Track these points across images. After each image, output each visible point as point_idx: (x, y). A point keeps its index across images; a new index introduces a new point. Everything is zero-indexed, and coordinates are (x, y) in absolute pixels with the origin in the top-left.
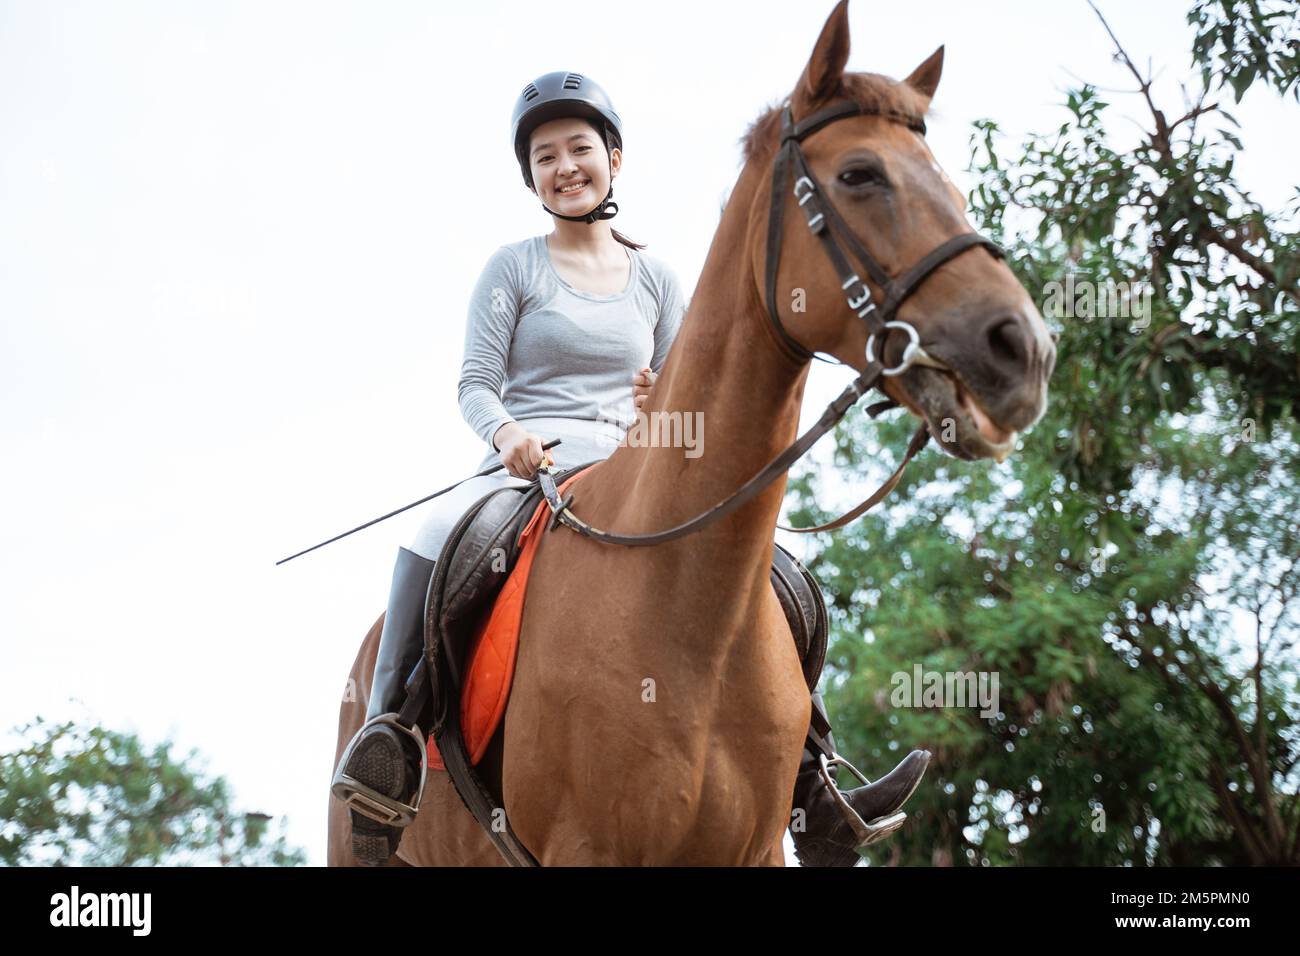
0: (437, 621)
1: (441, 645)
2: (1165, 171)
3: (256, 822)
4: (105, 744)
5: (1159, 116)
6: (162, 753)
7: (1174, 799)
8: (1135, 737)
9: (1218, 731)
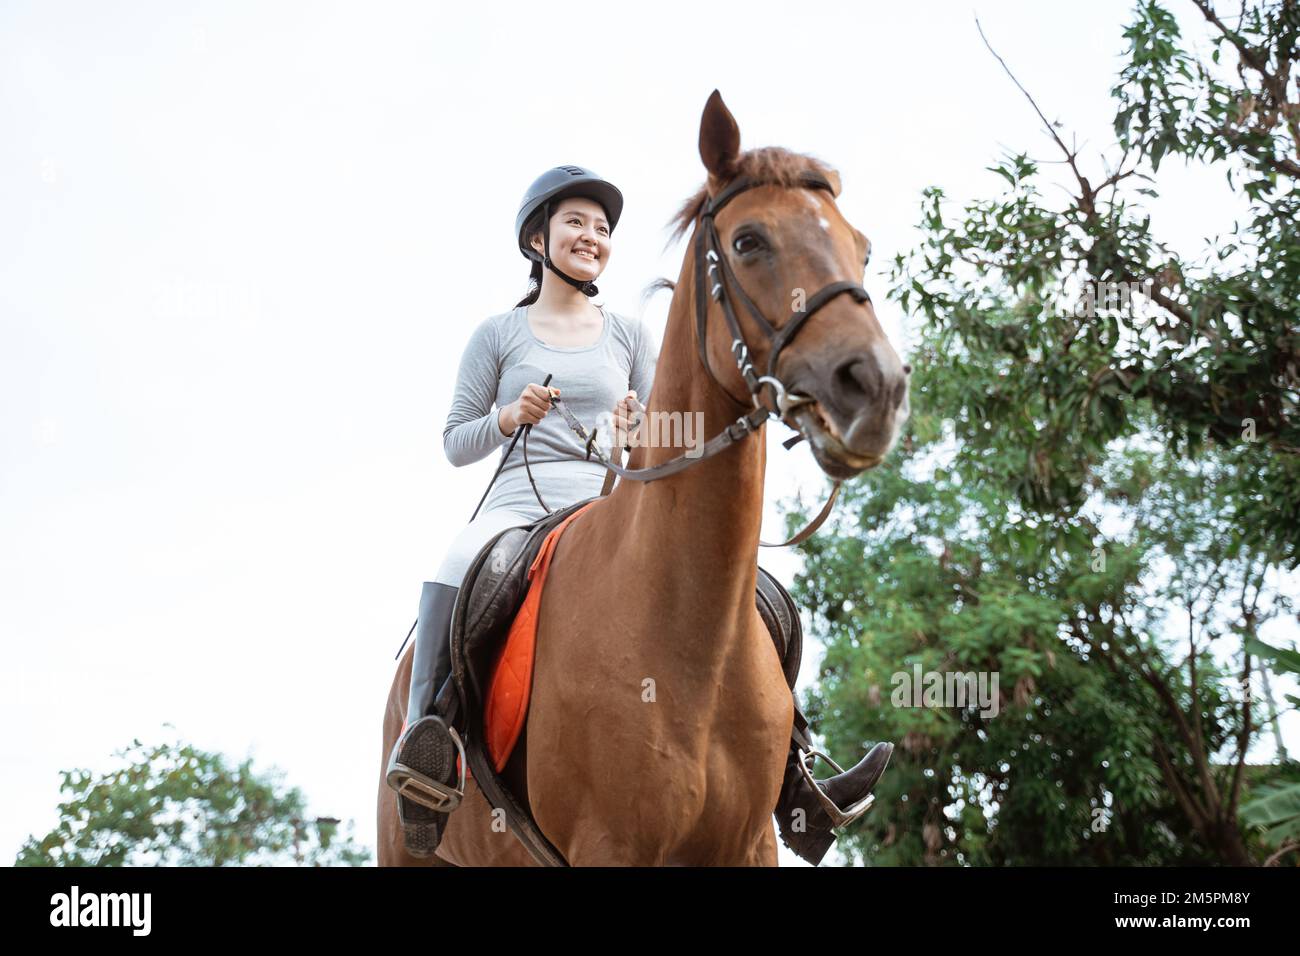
0: (461, 649)
1: (466, 671)
2: (1092, 230)
3: (327, 825)
4: (194, 763)
5: (1084, 182)
6: (244, 770)
7: (1123, 773)
8: (1089, 720)
9: (1159, 713)
